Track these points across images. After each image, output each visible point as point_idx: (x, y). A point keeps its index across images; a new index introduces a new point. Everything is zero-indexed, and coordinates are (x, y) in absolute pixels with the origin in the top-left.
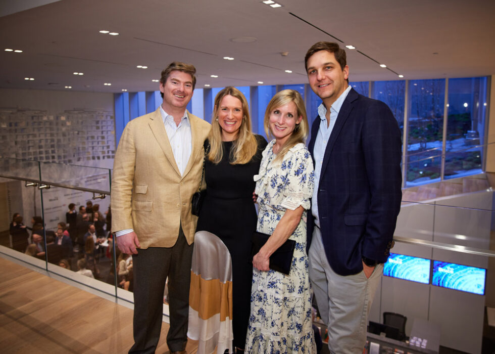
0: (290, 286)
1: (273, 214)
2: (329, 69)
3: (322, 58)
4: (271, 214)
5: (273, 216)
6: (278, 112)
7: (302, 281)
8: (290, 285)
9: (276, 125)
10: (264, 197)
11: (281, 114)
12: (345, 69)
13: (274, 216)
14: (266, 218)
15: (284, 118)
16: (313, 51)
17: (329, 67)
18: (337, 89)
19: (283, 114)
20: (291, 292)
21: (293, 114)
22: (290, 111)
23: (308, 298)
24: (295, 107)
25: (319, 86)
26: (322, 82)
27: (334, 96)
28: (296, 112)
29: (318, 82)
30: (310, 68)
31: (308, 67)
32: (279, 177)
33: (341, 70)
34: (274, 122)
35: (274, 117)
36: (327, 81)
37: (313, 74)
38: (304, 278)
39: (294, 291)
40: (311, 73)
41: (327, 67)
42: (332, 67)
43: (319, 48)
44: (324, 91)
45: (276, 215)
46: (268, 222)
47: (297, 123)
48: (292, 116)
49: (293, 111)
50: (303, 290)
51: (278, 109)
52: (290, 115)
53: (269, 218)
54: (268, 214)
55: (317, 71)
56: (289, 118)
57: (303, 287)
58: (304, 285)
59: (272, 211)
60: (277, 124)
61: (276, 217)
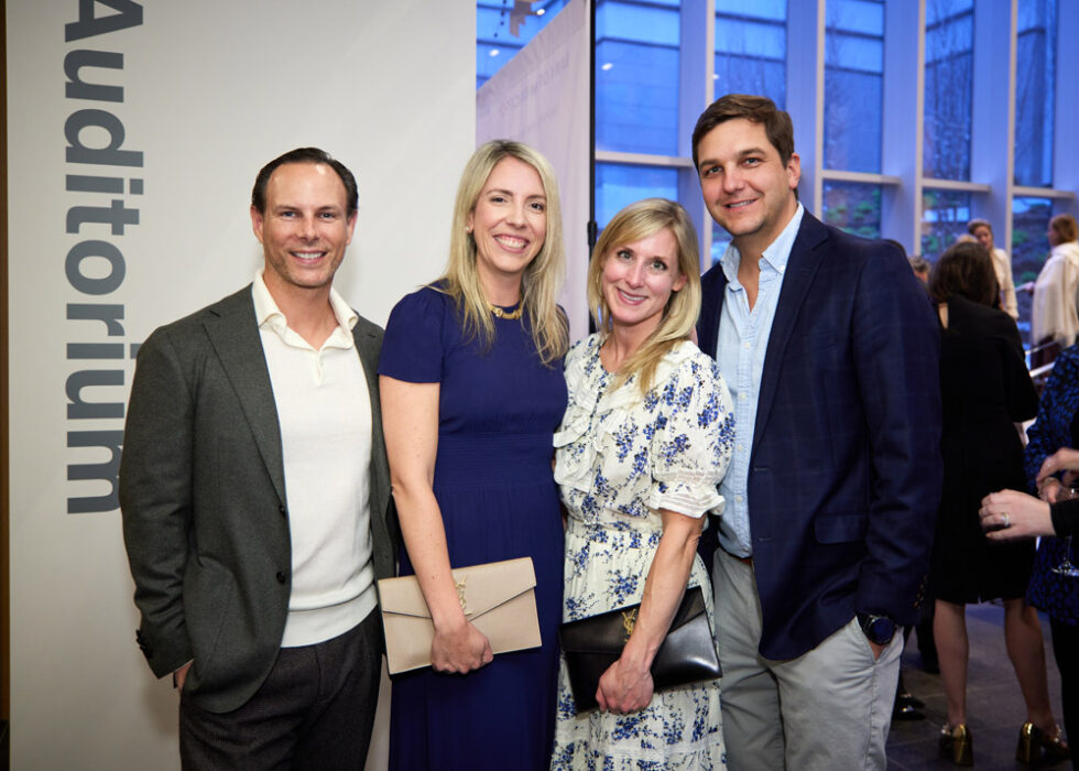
0: (670, 726)
1: (618, 534)
2: (753, 164)
3: (734, 137)
4: (612, 534)
5: (619, 537)
6: (628, 254)
7: (701, 707)
8: (671, 721)
9: (619, 290)
10: (595, 490)
11: (635, 258)
12: (792, 163)
13: (622, 539)
14: (596, 547)
15: (642, 270)
16: (712, 120)
17: (752, 160)
18: (772, 214)
19: (641, 260)
20: (673, 742)
21: (668, 263)
22: (661, 254)
23: (719, 755)
24: (673, 245)
25: (728, 206)
26: (736, 197)
27: (767, 229)
28: (675, 256)
29: (726, 196)
30: (705, 163)
31: (701, 161)
32: (640, 431)
33: (781, 167)
34: (615, 281)
35: (617, 267)
36: (748, 193)
37: (714, 177)
38: (706, 699)
39: (680, 738)
40: (707, 172)
41: (747, 159)
42: (759, 160)
43: (729, 112)
44: (739, 218)
45: (626, 534)
46: (605, 556)
47: (676, 289)
48: (665, 267)
49: (667, 252)
50: (704, 731)
51: (630, 246)
52: (658, 263)
53: (608, 546)
54: (602, 534)
55: (723, 169)
56: (656, 270)
57: (702, 722)
58: (705, 719)
59: (616, 525)
60: (623, 286)
61: (628, 541)
